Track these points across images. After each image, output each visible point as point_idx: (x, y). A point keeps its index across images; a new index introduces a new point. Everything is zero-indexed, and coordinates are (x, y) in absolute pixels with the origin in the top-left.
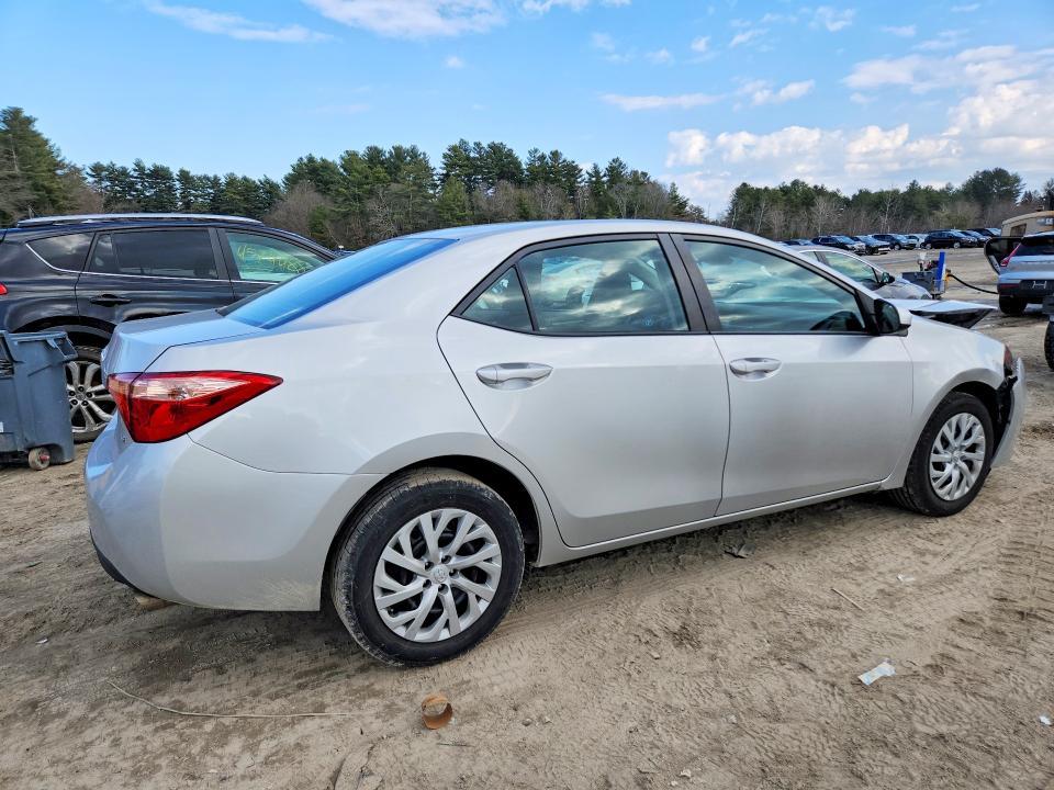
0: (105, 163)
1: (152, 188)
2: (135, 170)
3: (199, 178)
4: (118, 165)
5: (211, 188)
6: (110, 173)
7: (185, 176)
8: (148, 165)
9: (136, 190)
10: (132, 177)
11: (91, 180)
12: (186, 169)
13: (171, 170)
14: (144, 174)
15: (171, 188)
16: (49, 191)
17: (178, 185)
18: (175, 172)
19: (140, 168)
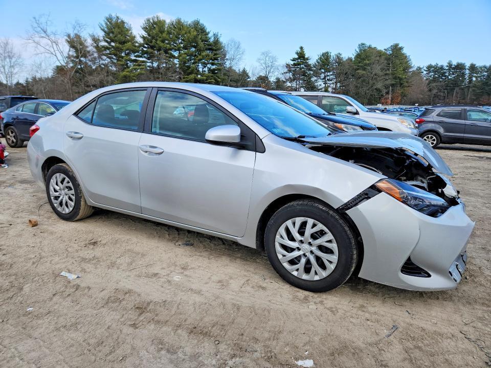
0: (433, 64)
1: (453, 74)
2: (447, 66)
3: (481, 68)
4: (440, 64)
5: (486, 72)
6: (435, 69)
7: (473, 68)
8: (454, 63)
9: (445, 76)
10: (445, 70)
11: (425, 72)
12: (474, 63)
13: (466, 64)
14: (451, 68)
15: (463, 74)
16: (401, 79)
17: (467, 72)
18: (468, 65)
19: (450, 65)
